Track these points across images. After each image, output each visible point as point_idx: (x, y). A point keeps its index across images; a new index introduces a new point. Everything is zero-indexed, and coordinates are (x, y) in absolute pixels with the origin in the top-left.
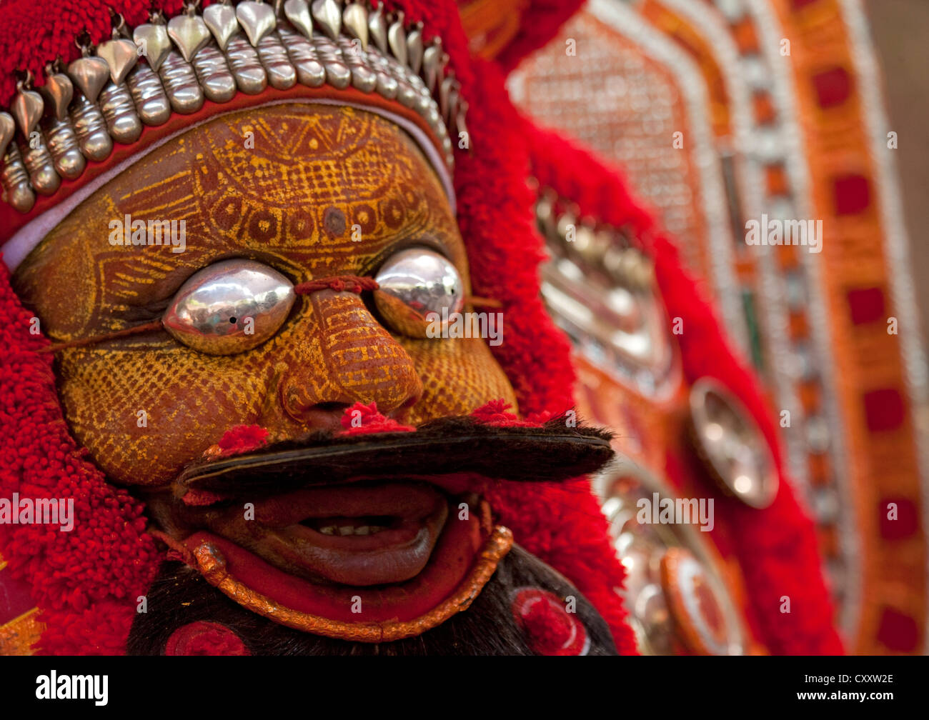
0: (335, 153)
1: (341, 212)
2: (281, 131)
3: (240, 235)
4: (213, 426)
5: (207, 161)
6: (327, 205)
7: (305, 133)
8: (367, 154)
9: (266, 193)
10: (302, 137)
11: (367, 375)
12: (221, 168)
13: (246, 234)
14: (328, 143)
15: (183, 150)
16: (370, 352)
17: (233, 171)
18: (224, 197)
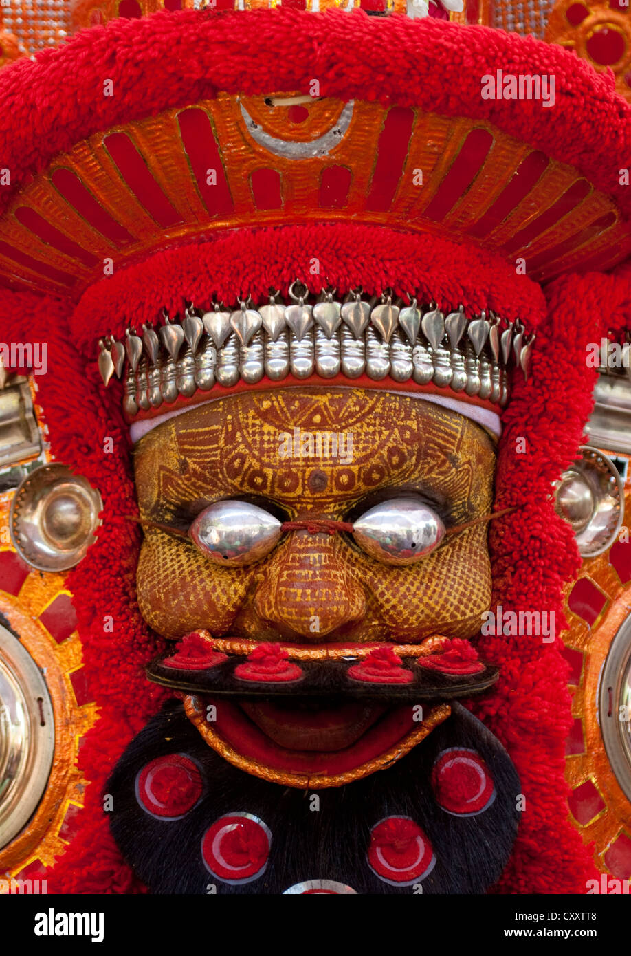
0: (334, 426)
1: (325, 474)
2: (292, 408)
3: (242, 484)
4: (199, 618)
5: (233, 422)
6: (314, 468)
7: (312, 410)
8: (365, 425)
9: (265, 454)
10: (309, 412)
11: (296, 613)
12: (240, 430)
13: (246, 484)
14: (330, 418)
15: (220, 409)
16: (304, 594)
17: (248, 433)
18: (236, 451)
